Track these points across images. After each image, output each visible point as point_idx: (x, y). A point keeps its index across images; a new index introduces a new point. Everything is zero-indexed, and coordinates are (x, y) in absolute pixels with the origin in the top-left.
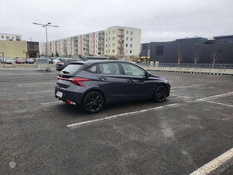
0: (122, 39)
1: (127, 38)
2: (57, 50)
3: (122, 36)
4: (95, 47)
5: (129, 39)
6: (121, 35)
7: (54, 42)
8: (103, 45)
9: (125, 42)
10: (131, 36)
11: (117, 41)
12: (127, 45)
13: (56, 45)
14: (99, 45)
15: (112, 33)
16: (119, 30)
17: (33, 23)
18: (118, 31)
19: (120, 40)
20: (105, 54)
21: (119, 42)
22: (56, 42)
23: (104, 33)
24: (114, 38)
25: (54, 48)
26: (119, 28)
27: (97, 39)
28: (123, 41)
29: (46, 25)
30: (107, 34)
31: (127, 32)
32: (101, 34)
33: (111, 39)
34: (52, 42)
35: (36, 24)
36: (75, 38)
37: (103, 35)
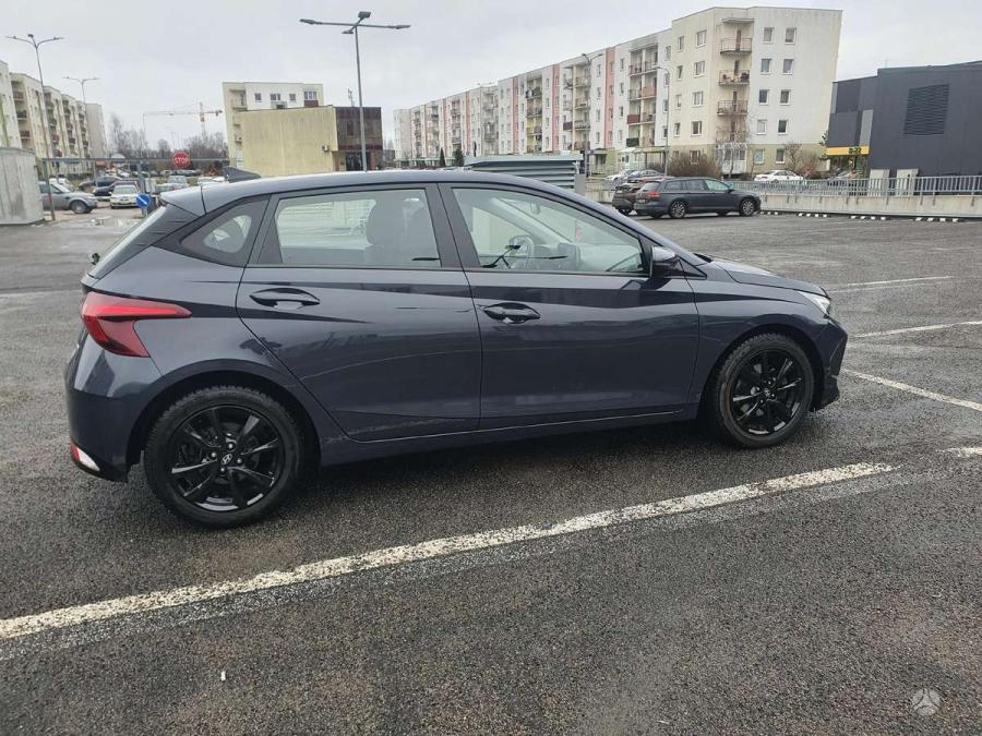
0: (742, 68)
1: (766, 63)
2: (459, 139)
3: (739, 55)
4: (616, 113)
5: (777, 66)
6: (738, 50)
7: (449, 103)
8: (652, 100)
9: (757, 82)
10: (788, 51)
11: (717, 78)
12: (763, 96)
13: (456, 116)
14: (634, 103)
15: (690, 42)
16: (730, 23)
17: (302, 21)
18: (723, 28)
19: (731, 75)
20: (659, 141)
21: (725, 84)
22: (456, 102)
23: (656, 47)
24: (699, 67)
25: (450, 131)
26: (727, 16)
27: (622, 76)
28: (746, 77)
29: (356, 26)
30: (668, 48)
31: (769, 31)
32: (640, 51)
33: (689, 70)
34: (441, 106)
35: (311, 22)
36: (530, 82)
37: (653, 57)
